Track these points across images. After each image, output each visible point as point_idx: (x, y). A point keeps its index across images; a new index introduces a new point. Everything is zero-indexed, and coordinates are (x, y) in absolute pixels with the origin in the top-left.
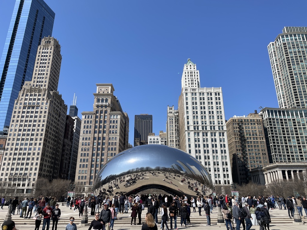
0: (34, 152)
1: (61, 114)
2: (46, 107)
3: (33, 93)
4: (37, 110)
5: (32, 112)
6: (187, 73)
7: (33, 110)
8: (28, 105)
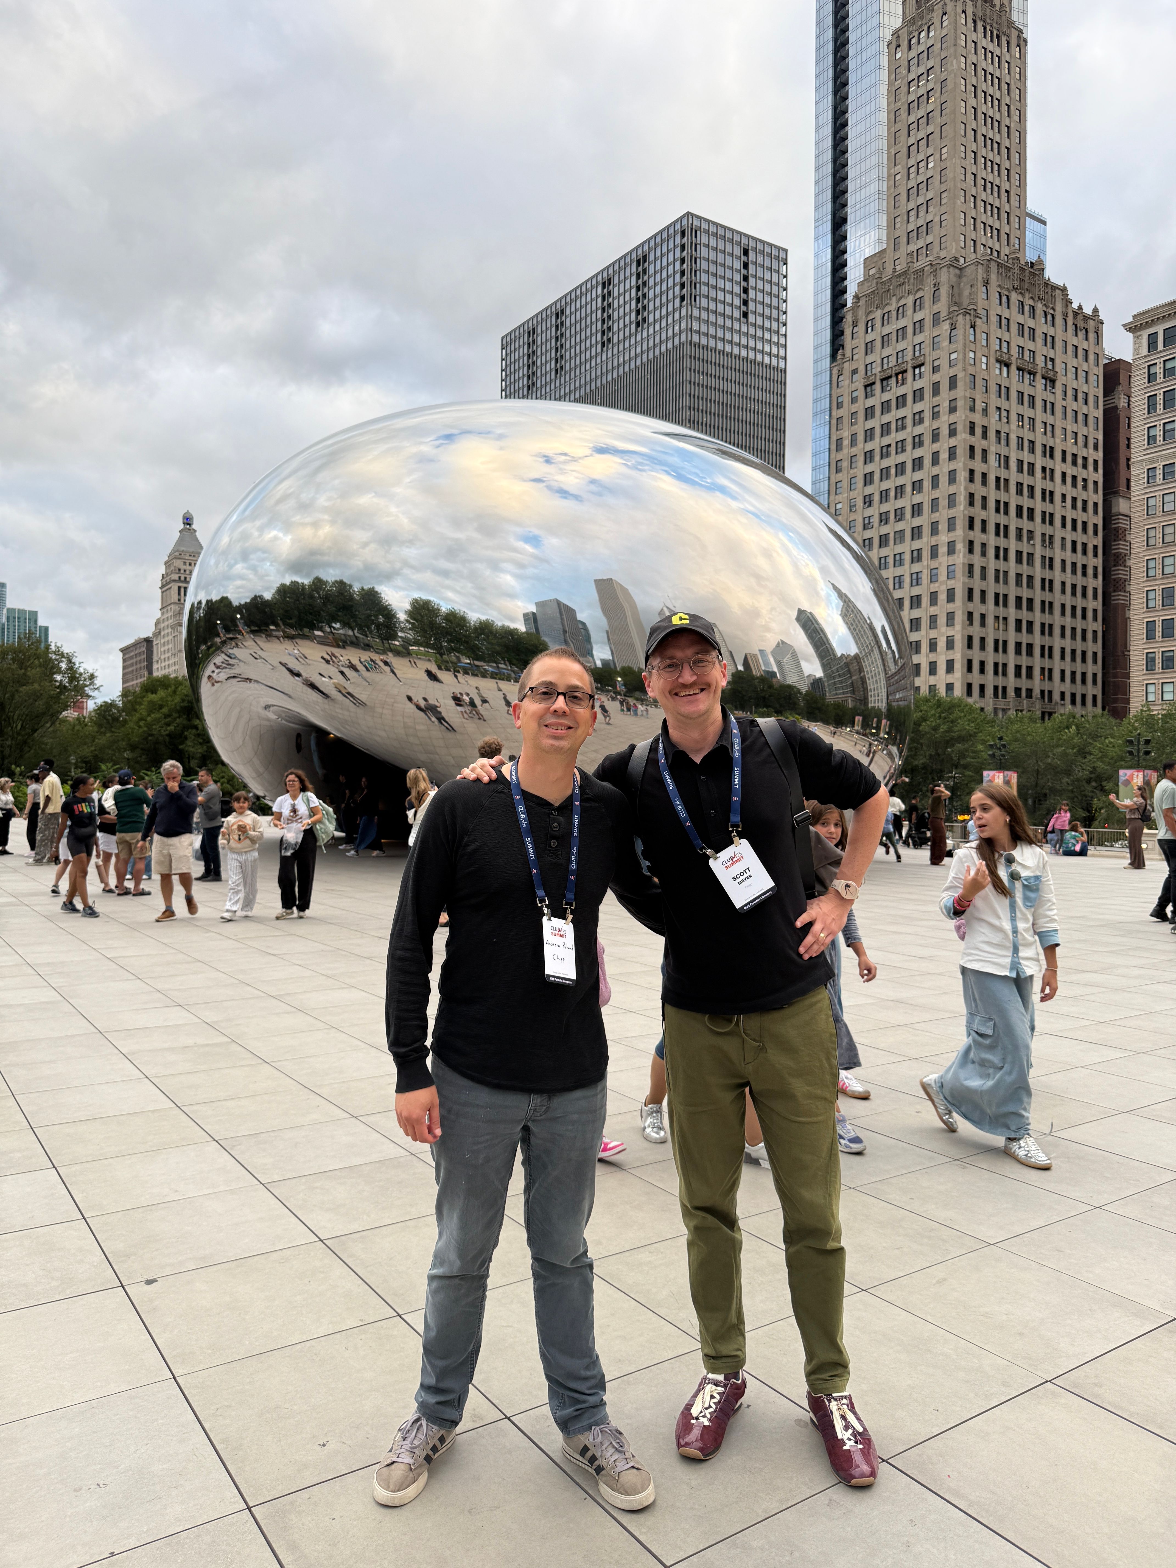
0: (934, 587)
1: (1059, 367)
2: (954, 356)
3: (893, 307)
4: (918, 385)
5: (901, 401)
7: (901, 391)
8: (883, 371)
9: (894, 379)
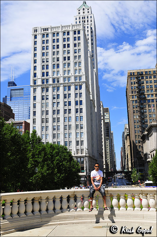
6: (78, 19)
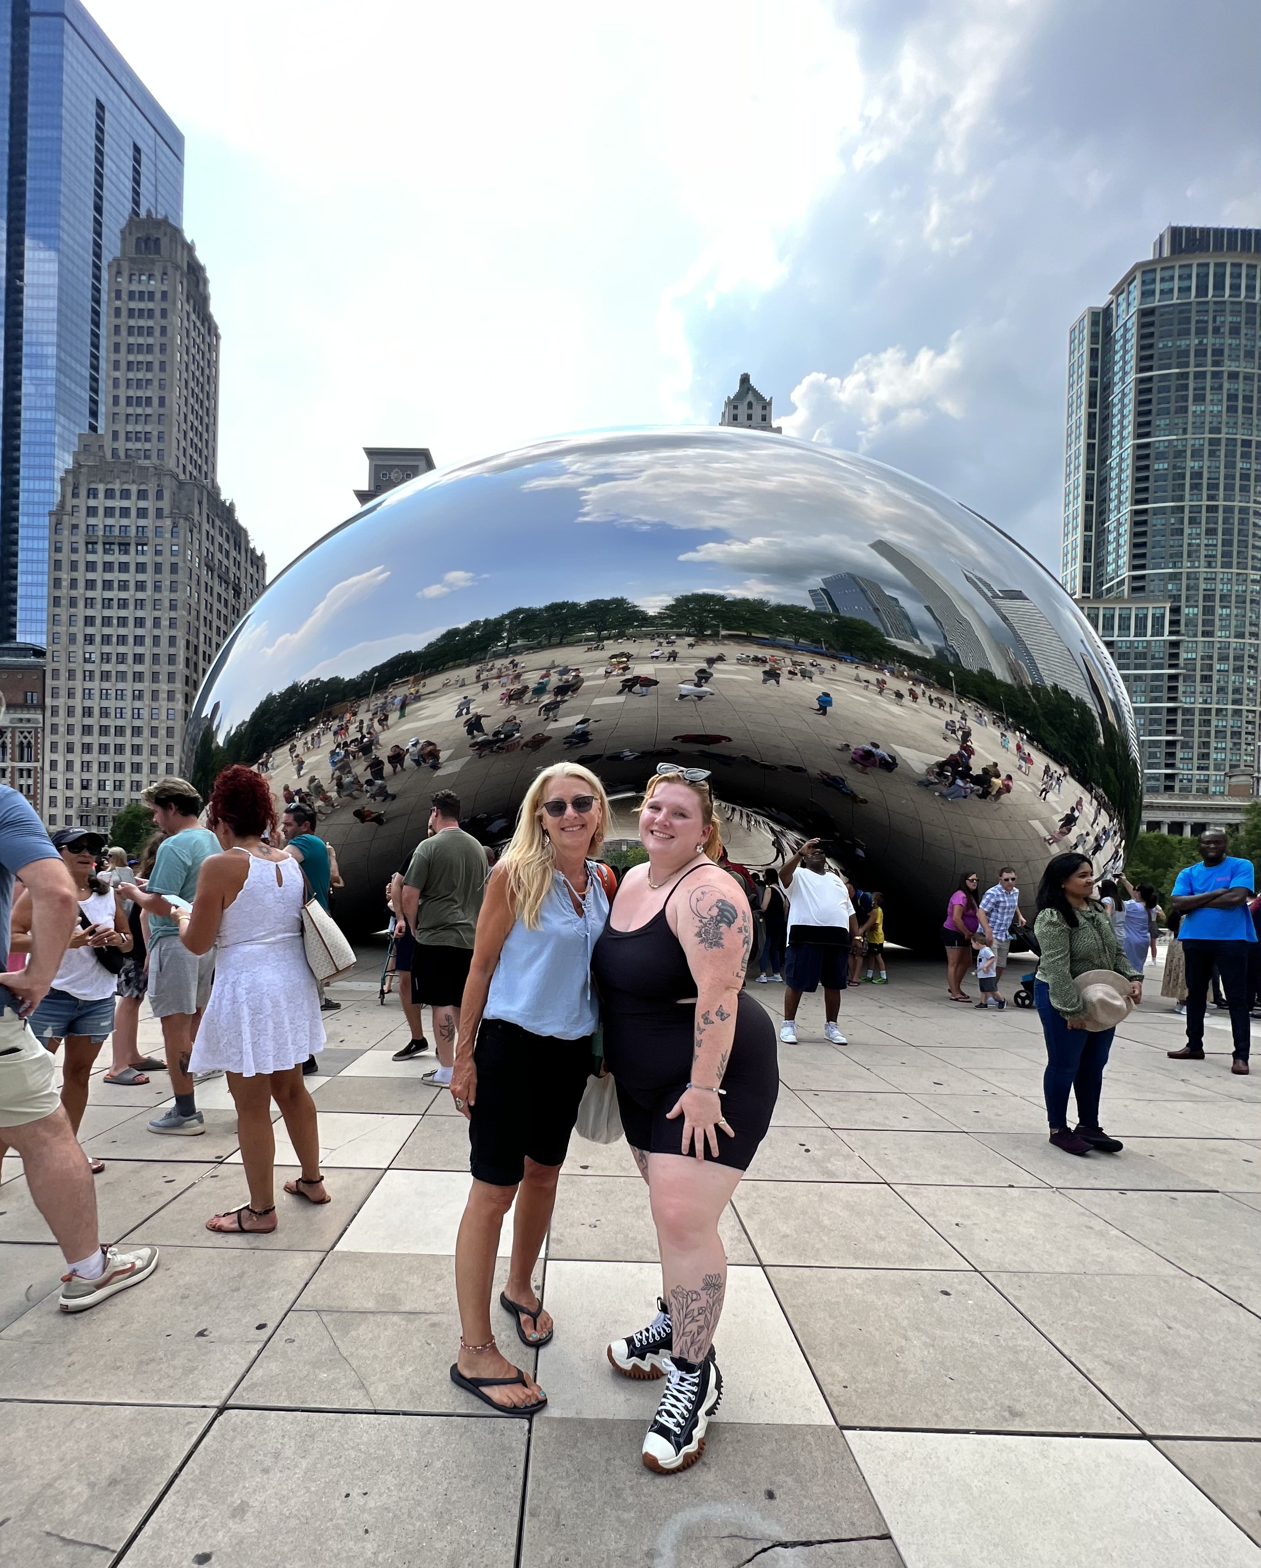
0: (154, 723)
2: (175, 548)
3: (116, 487)
4: (141, 559)
5: (124, 567)
7: (124, 558)
8: (104, 536)
9: (116, 548)
